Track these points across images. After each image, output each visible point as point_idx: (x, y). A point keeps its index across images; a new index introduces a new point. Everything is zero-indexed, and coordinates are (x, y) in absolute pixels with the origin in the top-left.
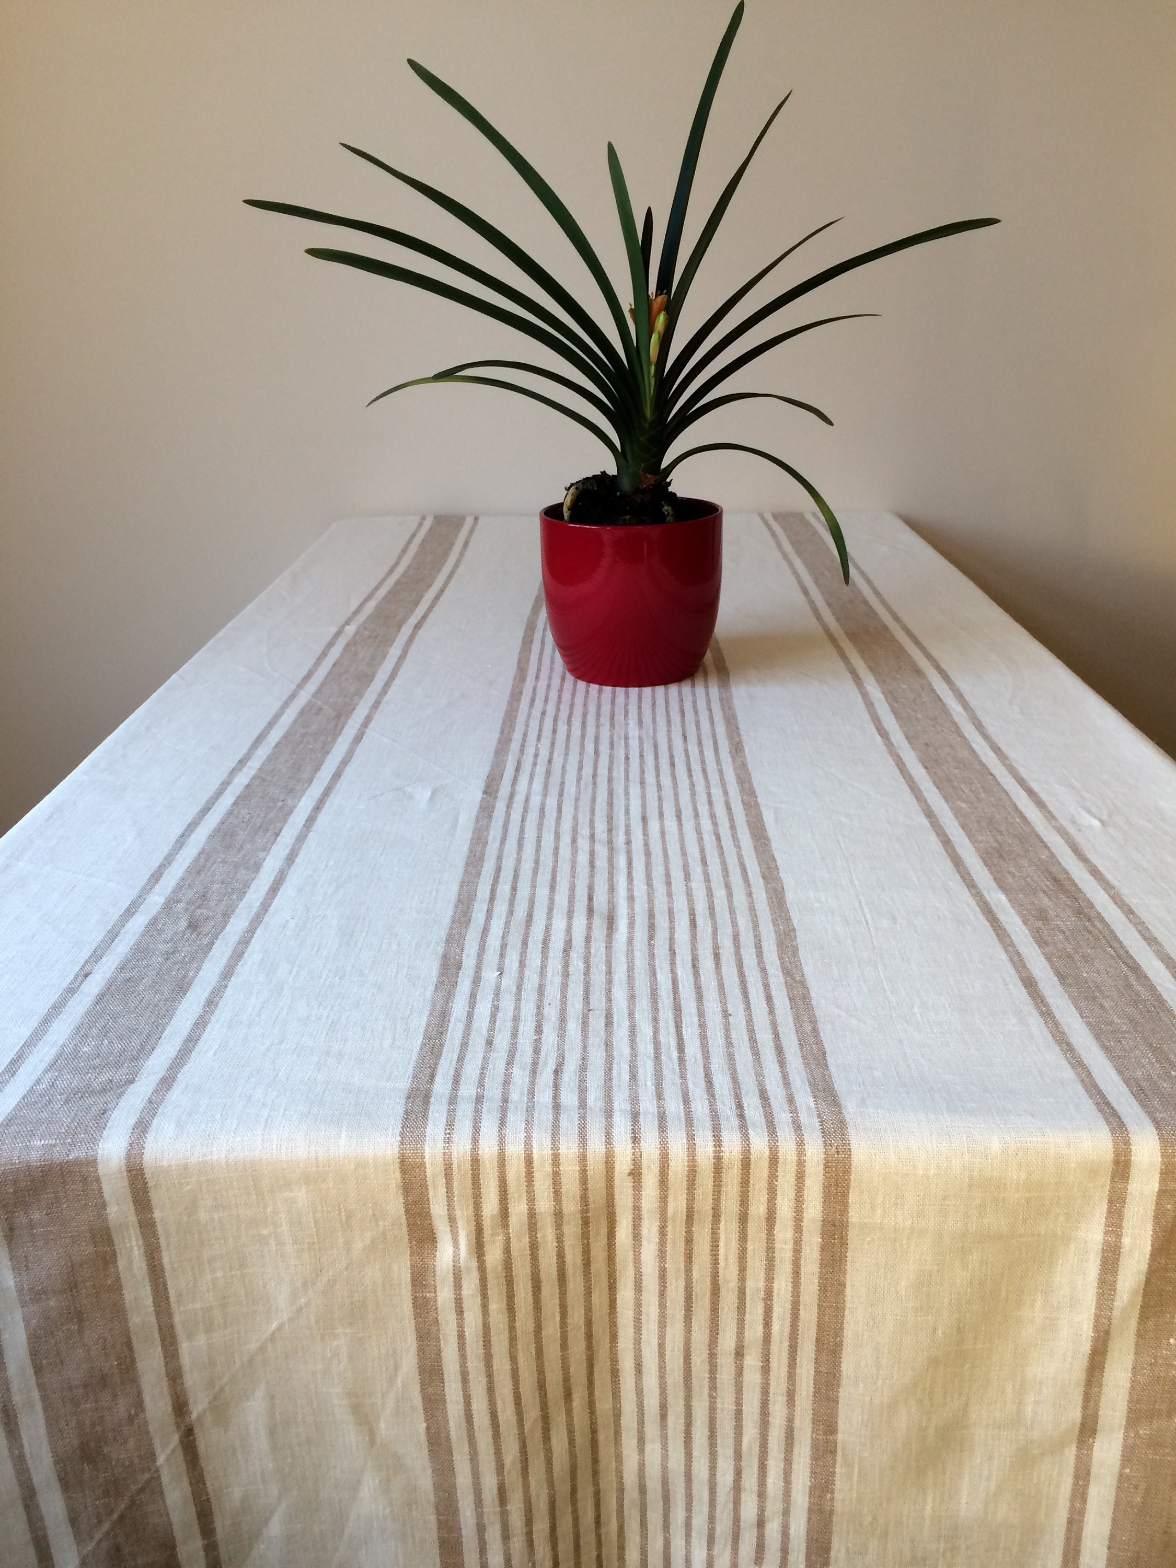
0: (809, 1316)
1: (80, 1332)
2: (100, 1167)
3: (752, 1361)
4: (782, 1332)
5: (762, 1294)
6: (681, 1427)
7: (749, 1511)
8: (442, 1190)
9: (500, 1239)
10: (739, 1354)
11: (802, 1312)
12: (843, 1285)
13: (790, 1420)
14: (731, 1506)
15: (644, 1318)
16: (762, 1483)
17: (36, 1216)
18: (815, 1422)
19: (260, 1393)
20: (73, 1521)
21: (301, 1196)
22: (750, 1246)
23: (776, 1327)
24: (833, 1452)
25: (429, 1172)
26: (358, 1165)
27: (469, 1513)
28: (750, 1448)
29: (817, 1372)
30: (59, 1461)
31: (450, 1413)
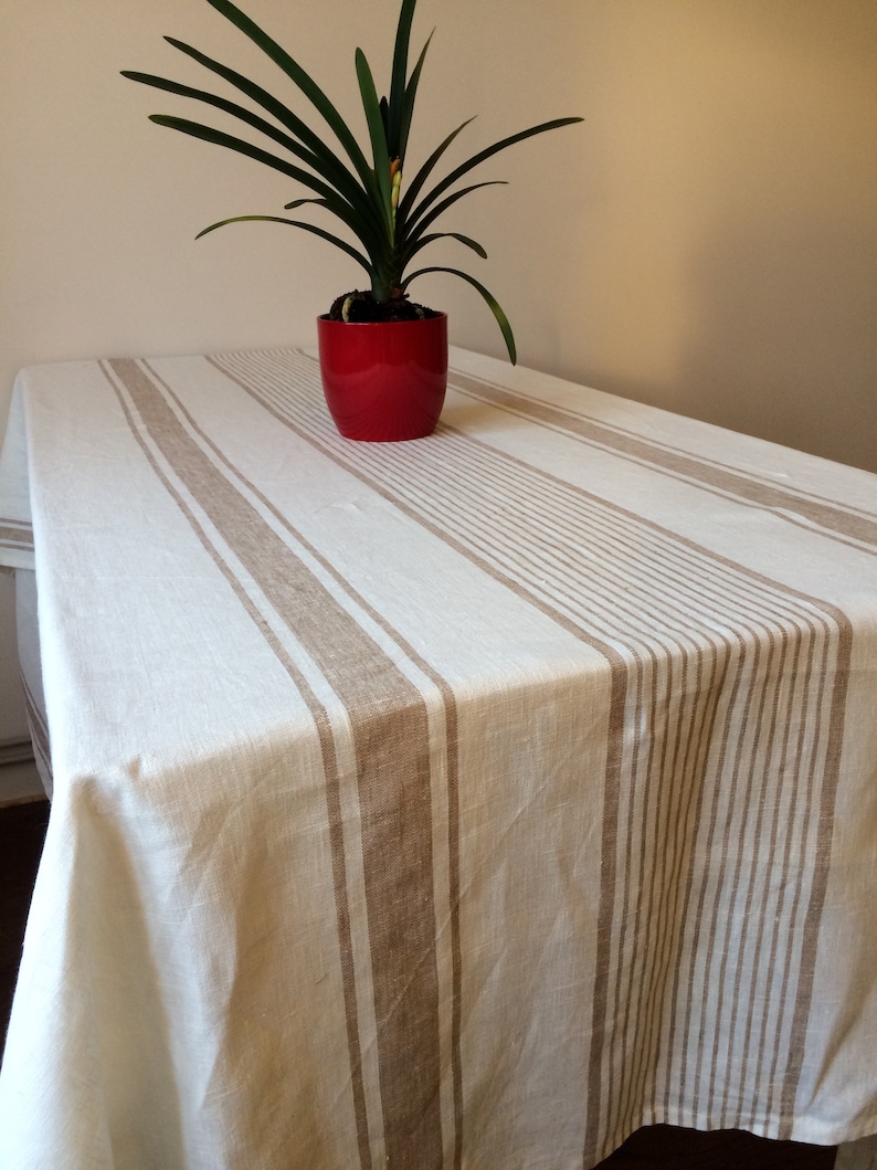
0: (824, 737)
1: (401, 842)
2: (428, 709)
3: (788, 774)
4: (808, 750)
5: (799, 728)
6: (739, 828)
7: (776, 879)
8: (635, 688)
9: (664, 716)
10: (782, 770)
11: (821, 735)
12: (843, 714)
13: (808, 810)
14: (765, 878)
15: (726, 757)
16: (787, 858)
17: (382, 755)
18: (822, 809)
19: (504, 866)
20: (377, 1001)
21: (552, 707)
22: (795, 696)
23: (805, 748)
24: (831, 827)
25: (629, 676)
26: (588, 680)
27: (618, 920)
28: (781, 834)
29: (826, 775)
30: (374, 951)
31: (618, 848)
